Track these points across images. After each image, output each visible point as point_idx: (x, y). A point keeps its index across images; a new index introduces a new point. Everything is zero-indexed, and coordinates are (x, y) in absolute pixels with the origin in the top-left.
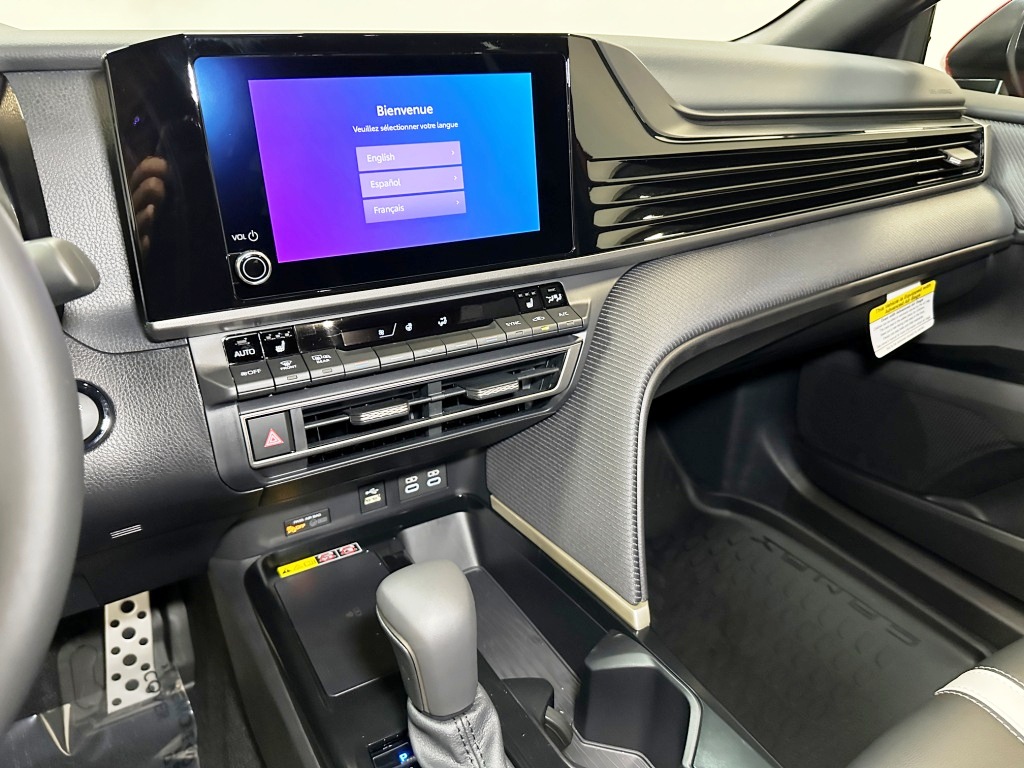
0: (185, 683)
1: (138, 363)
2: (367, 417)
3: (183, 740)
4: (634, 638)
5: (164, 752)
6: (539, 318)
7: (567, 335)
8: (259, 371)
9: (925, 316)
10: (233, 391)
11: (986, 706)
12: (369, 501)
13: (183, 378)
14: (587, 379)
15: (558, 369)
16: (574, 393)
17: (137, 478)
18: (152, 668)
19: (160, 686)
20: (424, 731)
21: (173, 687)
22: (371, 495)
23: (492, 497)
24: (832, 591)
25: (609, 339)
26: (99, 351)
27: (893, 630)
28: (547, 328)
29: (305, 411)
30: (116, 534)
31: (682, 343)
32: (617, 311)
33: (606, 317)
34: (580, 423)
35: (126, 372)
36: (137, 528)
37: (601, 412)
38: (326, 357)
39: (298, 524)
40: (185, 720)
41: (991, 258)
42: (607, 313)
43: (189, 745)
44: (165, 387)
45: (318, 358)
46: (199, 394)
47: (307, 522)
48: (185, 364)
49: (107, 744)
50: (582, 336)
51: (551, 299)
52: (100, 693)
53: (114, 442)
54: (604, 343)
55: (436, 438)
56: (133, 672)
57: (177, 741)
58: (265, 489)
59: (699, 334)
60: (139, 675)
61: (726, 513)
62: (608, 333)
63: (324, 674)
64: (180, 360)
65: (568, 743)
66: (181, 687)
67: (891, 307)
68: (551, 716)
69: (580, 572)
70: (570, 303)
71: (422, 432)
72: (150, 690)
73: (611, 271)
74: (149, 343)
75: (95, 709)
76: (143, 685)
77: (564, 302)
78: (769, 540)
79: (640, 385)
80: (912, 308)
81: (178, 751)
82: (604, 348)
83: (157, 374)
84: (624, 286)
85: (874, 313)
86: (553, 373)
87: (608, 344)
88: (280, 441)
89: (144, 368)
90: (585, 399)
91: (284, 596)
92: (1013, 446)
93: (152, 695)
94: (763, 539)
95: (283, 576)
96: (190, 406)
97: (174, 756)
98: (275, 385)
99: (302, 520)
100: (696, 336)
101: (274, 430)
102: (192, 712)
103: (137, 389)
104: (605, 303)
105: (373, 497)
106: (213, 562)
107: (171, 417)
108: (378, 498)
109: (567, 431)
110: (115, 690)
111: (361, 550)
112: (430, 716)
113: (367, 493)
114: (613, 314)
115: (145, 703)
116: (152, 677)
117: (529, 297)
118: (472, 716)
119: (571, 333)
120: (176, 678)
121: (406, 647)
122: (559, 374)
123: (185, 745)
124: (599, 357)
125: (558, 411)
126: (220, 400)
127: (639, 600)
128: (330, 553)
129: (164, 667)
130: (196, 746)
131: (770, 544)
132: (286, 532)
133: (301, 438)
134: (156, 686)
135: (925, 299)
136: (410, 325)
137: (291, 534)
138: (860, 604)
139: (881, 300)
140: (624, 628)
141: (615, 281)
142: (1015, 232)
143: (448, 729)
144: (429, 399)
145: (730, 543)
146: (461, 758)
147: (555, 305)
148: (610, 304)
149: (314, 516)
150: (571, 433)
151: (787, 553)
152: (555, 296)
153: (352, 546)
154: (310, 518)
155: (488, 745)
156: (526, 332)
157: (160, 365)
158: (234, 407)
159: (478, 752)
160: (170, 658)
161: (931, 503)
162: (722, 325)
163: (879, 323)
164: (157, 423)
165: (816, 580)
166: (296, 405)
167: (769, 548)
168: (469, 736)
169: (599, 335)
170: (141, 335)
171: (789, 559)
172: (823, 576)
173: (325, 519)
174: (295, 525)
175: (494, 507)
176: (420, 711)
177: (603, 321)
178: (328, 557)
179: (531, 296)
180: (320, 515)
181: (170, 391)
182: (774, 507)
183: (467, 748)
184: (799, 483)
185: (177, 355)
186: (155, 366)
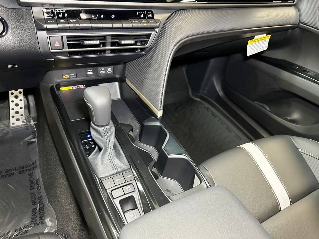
0: (34, 121)
1: (16, 12)
2: (86, 43)
3: (33, 136)
4: (157, 119)
5: (27, 139)
6: (144, 21)
7: (152, 29)
8: (53, 21)
9: (265, 46)
10: (45, 26)
11: (247, 151)
12: (89, 73)
13: (30, 20)
14: (157, 44)
15: (148, 40)
16: (152, 48)
17: (15, 49)
18: (24, 116)
19: (26, 121)
20: (94, 129)
21: (30, 122)
22: (89, 71)
23: (126, 79)
24: (222, 124)
25: (165, 32)
26: (3, 6)
27: (236, 136)
28: (145, 25)
29: (68, 37)
30: (10, 66)
31: (186, 38)
32: (169, 24)
33: (165, 25)
34: (153, 58)
35: (12, 15)
36: (16, 66)
37: (159, 55)
38: (75, 21)
39: (67, 76)
40: (33, 131)
41: (290, 30)
42: (166, 24)
43: (35, 138)
44: (24, 21)
45: (72, 21)
46: (34, 25)
47: (69, 76)
48: (30, 15)
49: (10, 135)
50: (157, 30)
51: (149, 16)
52: (8, 120)
53: (8, 36)
54: (164, 33)
55: (108, 54)
56: (18, 116)
57: (31, 136)
58: (55, 60)
59: (192, 36)
60: (20, 117)
61: (199, 100)
62: (165, 31)
63: (70, 115)
64: (29, 14)
65: (135, 141)
66: (32, 123)
67: (255, 41)
68: (131, 133)
69: (147, 101)
70: (155, 18)
71: (104, 51)
72: (23, 122)
73: (169, 10)
74: (19, 6)
75: (7, 125)
76: (21, 120)
77: (153, 18)
78: (208, 108)
79: (172, 48)
80: (262, 42)
81: (31, 139)
82: (163, 35)
83: (21, 17)
84: (173, 16)
85: (249, 42)
86: (147, 41)
87: (164, 34)
88: (59, 45)
89: (17, 14)
90: (155, 51)
91: (61, 96)
92: (280, 90)
93: (24, 123)
94: (207, 108)
95: (61, 90)
96: (32, 29)
97: (30, 140)
98: (58, 27)
99: (68, 75)
100: (191, 36)
101: (58, 41)
102: (36, 129)
103: (15, 21)
104: (166, 21)
105: (90, 72)
106: (41, 84)
107: (26, 31)
108: (92, 73)
109: (149, 60)
110: (12, 120)
111: (85, 87)
112: (96, 125)
113: (88, 71)
114: (168, 25)
115: (22, 125)
116: (24, 118)
117: (142, 14)
118: (108, 127)
119: (154, 28)
120: (31, 120)
121: (91, 107)
122: (148, 41)
123: (33, 138)
124: (161, 38)
125: (147, 53)
126: (41, 28)
127: (160, 109)
128: (76, 86)
129: (28, 116)
130: (36, 138)
131: (209, 110)
132: (63, 78)
133: (66, 45)
134: (25, 121)
135: (266, 40)
136: (102, 15)
137: (65, 79)
138: (229, 129)
139: (252, 38)
140: (155, 116)
141: (170, 14)
142: (299, 24)
143: (101, 129)
144: (106, 41)
145: (198, 108)
146: (103, 137)
147: (150, 18)
148: (168, 21)
149: (72, 75)
150: (150, 61)
151: (213, 112)
152: (150, 15)
153: (83, 85)
154: (70, 75)
155: (111, 134)
156: (139, 25)
157: (23, 14)
158: (45, 32)
159: (108, 136)
160: (30, 114)
161: (256, 104)
162: (200, 34)
163: (250, 45)
164: (21, 32)
165: (219, 120)
166: (65, 35)
167: (208, 111)
168: (106, 132)
169: (163, 31)
170: (17, 3)
171: (213, 114)
172: (220, 119)
173: (75, 76)
174: (66, 76)
175: (126, 82)
176: (93, 124)
177: (164, 26)
178: (75, 87)
179: (143, 13)
180: (73, 75)
181: (25, 23)
182: (212, 99)
183: (105, 134)
184: (221, 93)
185: (28, 12)
186: (21, 15)
